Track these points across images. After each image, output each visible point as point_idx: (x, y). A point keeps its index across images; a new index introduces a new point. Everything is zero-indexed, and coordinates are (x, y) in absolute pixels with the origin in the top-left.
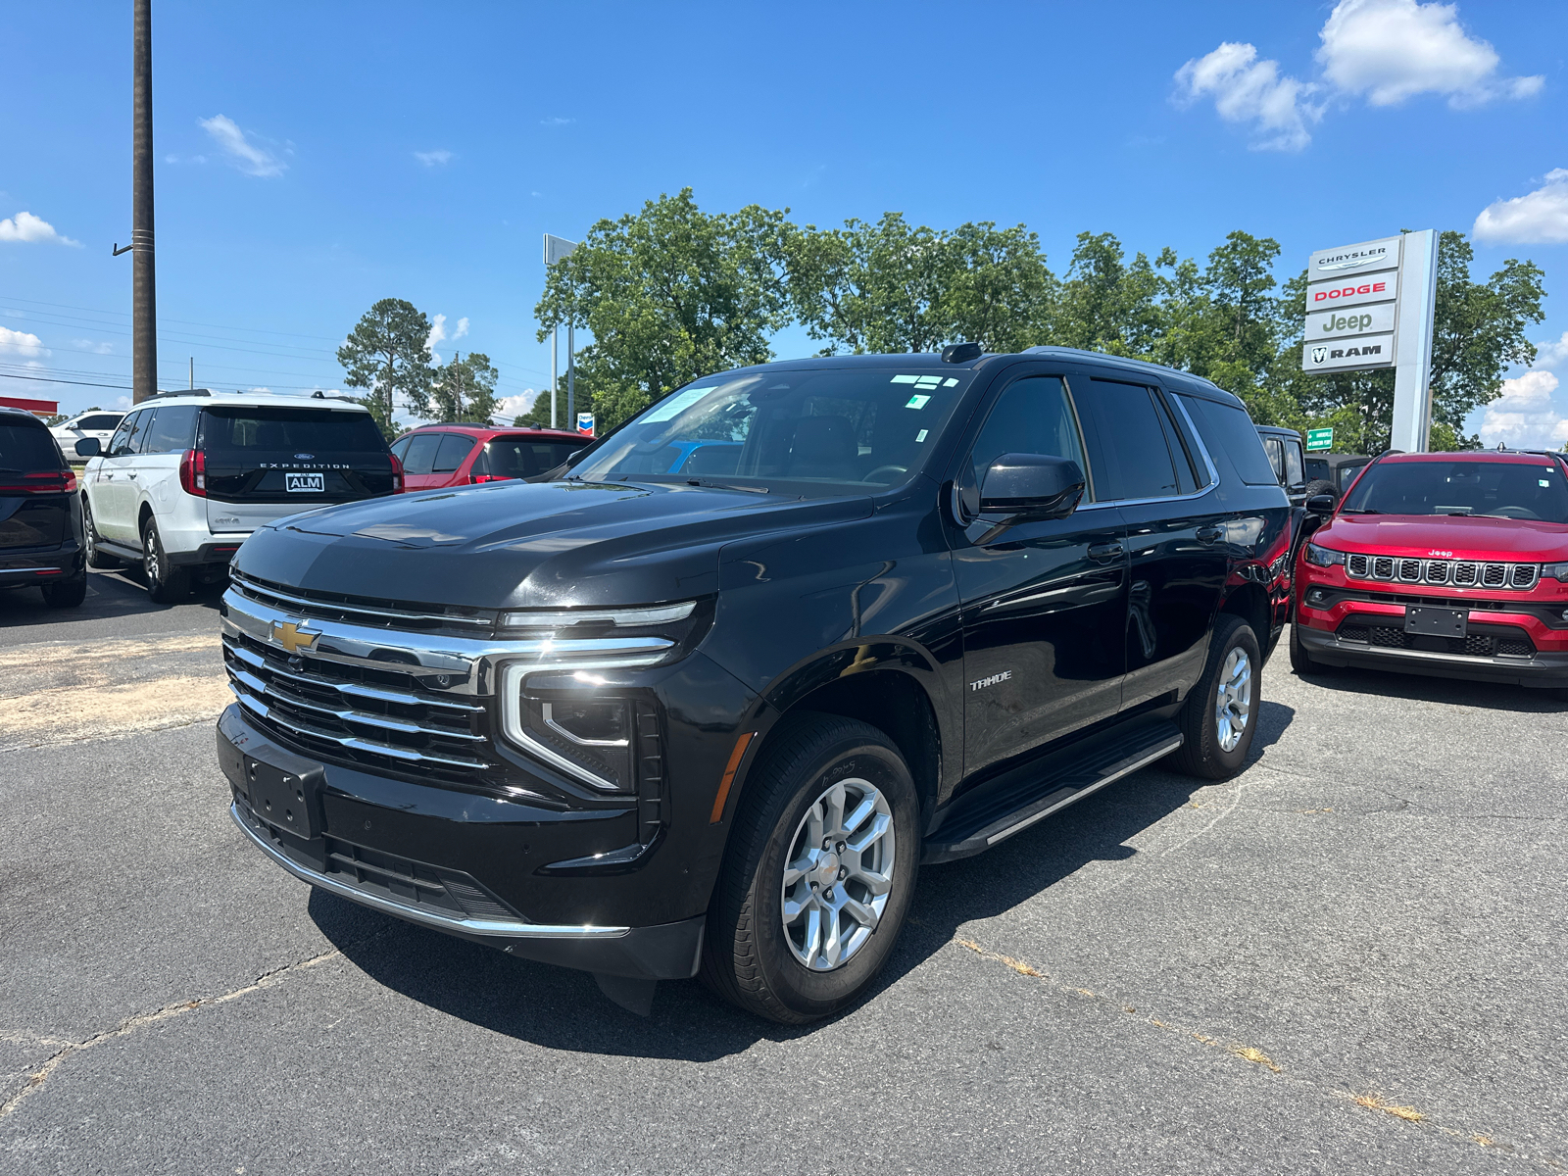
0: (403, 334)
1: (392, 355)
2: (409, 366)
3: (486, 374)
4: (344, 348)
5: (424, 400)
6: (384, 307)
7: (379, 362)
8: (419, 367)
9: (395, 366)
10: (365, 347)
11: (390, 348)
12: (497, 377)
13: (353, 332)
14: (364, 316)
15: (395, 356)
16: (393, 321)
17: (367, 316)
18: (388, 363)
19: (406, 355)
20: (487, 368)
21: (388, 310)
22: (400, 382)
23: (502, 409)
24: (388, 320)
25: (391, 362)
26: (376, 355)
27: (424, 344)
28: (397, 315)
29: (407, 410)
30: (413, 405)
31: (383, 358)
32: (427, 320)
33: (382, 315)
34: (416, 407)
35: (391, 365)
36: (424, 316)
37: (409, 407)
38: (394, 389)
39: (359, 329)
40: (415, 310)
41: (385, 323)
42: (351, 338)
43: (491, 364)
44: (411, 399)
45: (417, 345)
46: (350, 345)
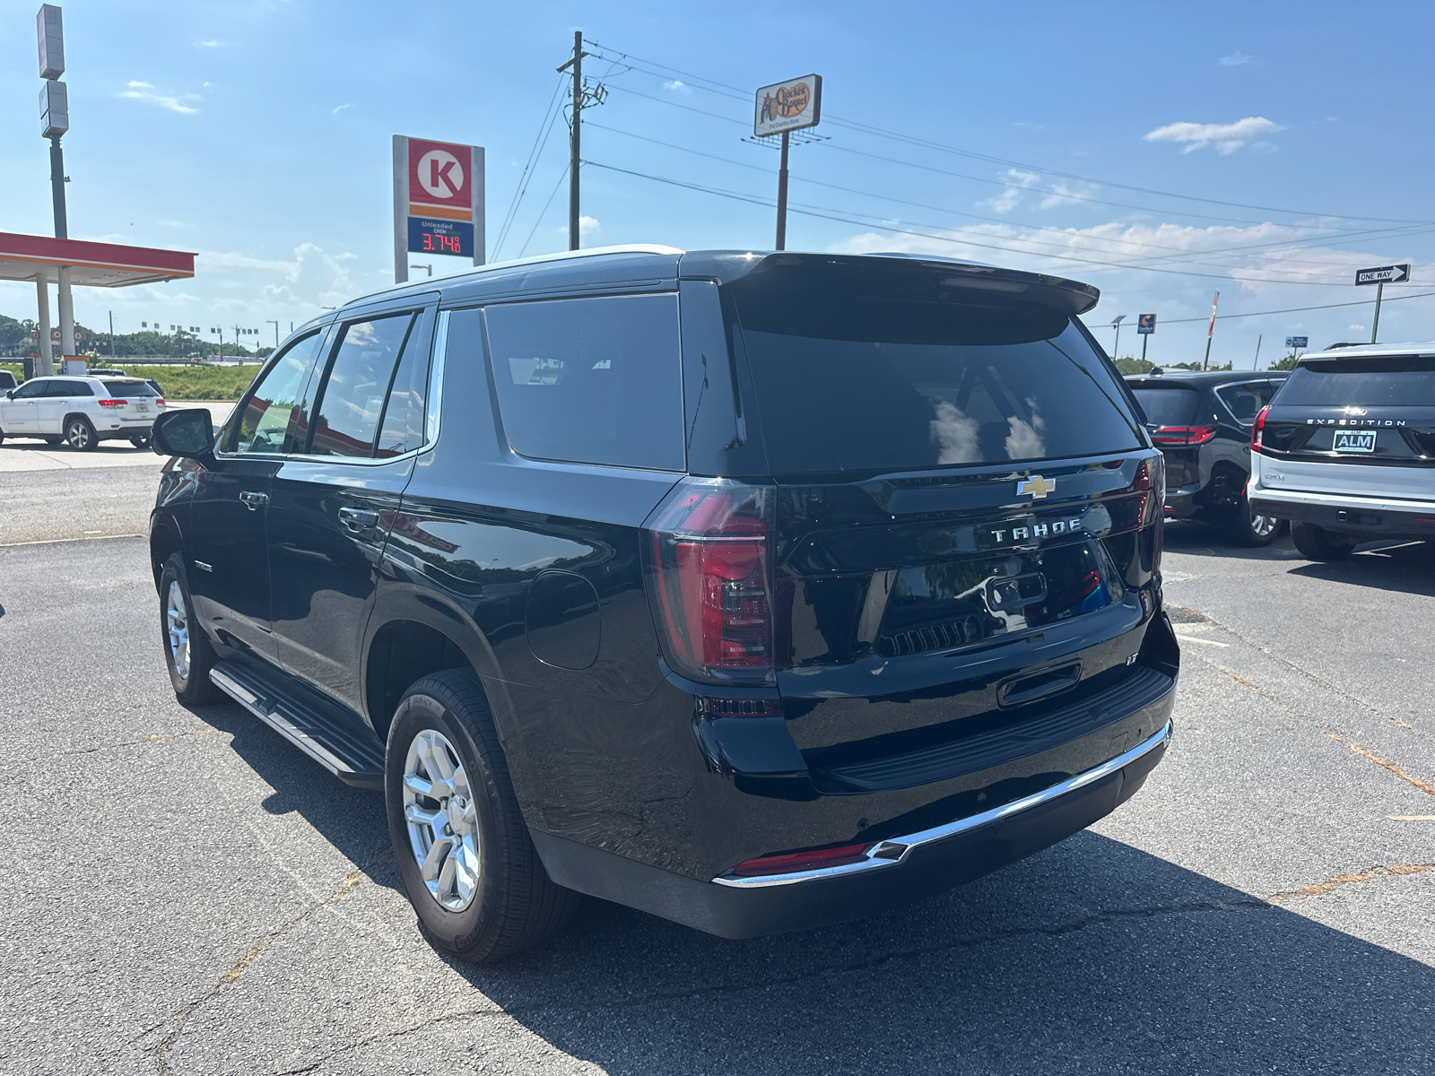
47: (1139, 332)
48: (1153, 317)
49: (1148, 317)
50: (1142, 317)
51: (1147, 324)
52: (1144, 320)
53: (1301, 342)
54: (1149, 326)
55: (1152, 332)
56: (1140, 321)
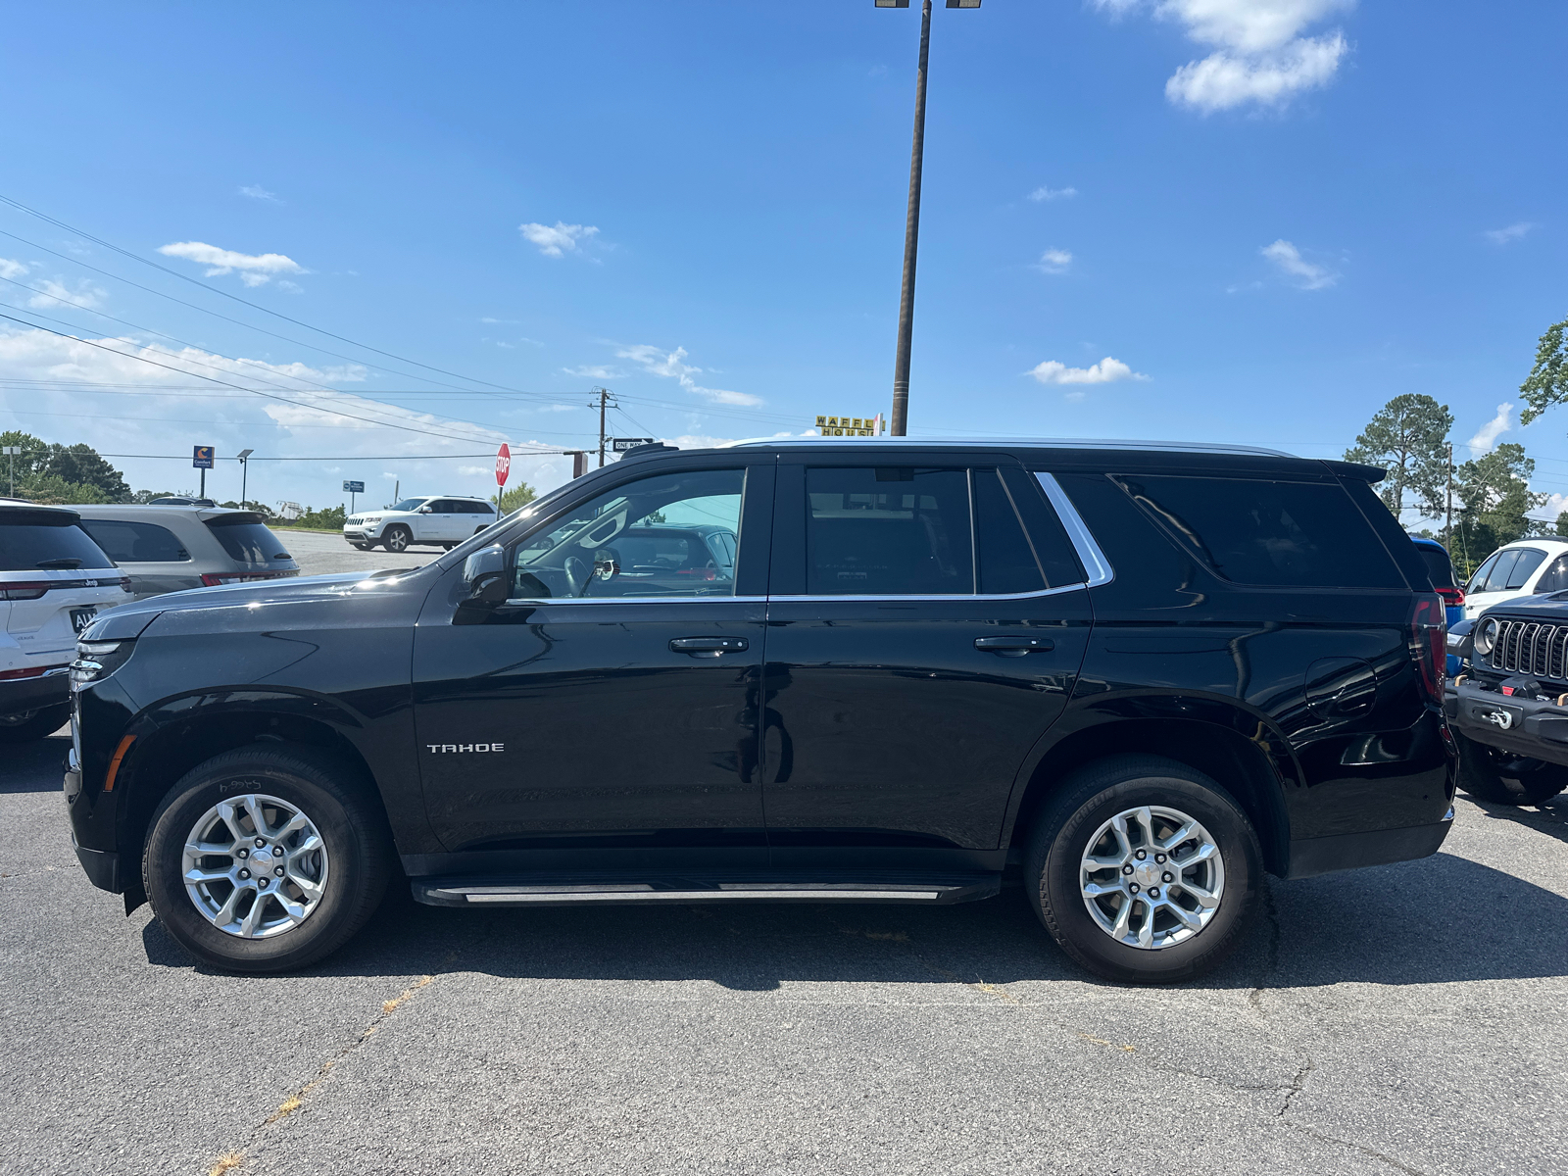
0: (1419, 429)
1: (1404, 454)
2: (1423, 464)
3: (1519, 466)
4: (1352, 449)
5: (1438, 499)
6: (1398, 405)
7: (1389, 462)
8: (1435, 464)
9: (1407, 465)
10: (1374, 447)
11: (1405, 446)
12: (1533, 468)
13: (1363, 433)
14: (1376, 416)
15: (1408, 454)
16: (1408, 417)
17: (1379, 415)
18: (1400, 462)
19: (1421, 453)
20: (1521, 459)
21: (1403, 407)
22: (1412, 482)
23: (1545, 504)
24: (1402, 416)
25: (1403, 461)
26: (1387, 455)
27: (1442, 438)
28: (1413, 411)
29: (1418, 510)
30: (1425, 505)
31: (1394, 458)
32: (1448, 413)
33: (1396, 411)
34: (1429, 508)
35: (1403, 464)
36: (1446, 408)
37: (1421, 508)
38: (1404, 488)
39: (1370, 429)
40: (1435, 404)
41: (1400, 420)
42: (1361, 440)
43: (1526, 455)
44: (1424, 497)
45: (1436, 442)
46: (1359, 446)
47: (195, 466)
48: (210, 450)
49: (205, 450)
50: (197, 449)
51: (204, 458)
52: (200, 453)
53: (359, 487)
54: (206, 460)
55: (210, 467)
56: (196, 454)
